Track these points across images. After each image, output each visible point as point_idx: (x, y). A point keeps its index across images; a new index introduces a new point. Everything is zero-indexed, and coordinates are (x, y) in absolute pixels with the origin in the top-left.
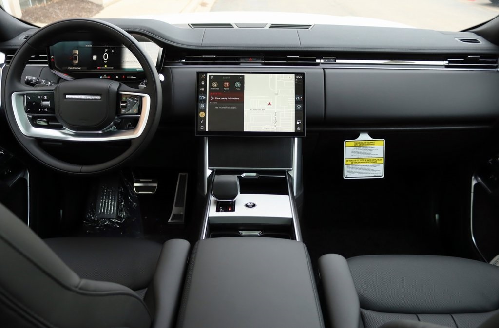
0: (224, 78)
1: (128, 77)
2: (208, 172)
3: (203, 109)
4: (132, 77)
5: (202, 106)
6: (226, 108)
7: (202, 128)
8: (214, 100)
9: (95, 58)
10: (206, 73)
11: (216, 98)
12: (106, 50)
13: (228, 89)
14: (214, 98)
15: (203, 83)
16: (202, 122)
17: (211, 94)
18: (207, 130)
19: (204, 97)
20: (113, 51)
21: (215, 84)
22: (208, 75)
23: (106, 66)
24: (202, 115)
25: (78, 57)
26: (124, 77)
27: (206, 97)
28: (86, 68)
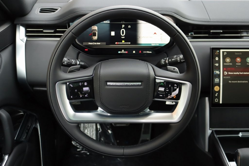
0: (236, 54)
1: (144, 52)
2: (209, 132)
3: (218, 83)
4: (148, 52)
5: (217, 80)
6: (239, 82)
7: (217, 100)
8: (228, 75)
9: (113, 34)
10: (219, 49)
11: (229, 73)
12: (123, 26)
13: (240, 64)
14: (228, 73)
15: (217, 59)
16: (216, 95)
17: (225, 69)
18: (221, 102)
19: (218, 72)
20: (129, 27)
21: (228, 60)
22: (221, 51)
23: (123, 41)
24: (216, 88)
25: (97, 33)
26: (140, 52)
27: (220, 72)
28: (105, 43)
